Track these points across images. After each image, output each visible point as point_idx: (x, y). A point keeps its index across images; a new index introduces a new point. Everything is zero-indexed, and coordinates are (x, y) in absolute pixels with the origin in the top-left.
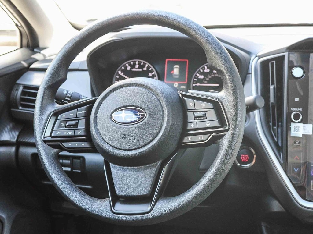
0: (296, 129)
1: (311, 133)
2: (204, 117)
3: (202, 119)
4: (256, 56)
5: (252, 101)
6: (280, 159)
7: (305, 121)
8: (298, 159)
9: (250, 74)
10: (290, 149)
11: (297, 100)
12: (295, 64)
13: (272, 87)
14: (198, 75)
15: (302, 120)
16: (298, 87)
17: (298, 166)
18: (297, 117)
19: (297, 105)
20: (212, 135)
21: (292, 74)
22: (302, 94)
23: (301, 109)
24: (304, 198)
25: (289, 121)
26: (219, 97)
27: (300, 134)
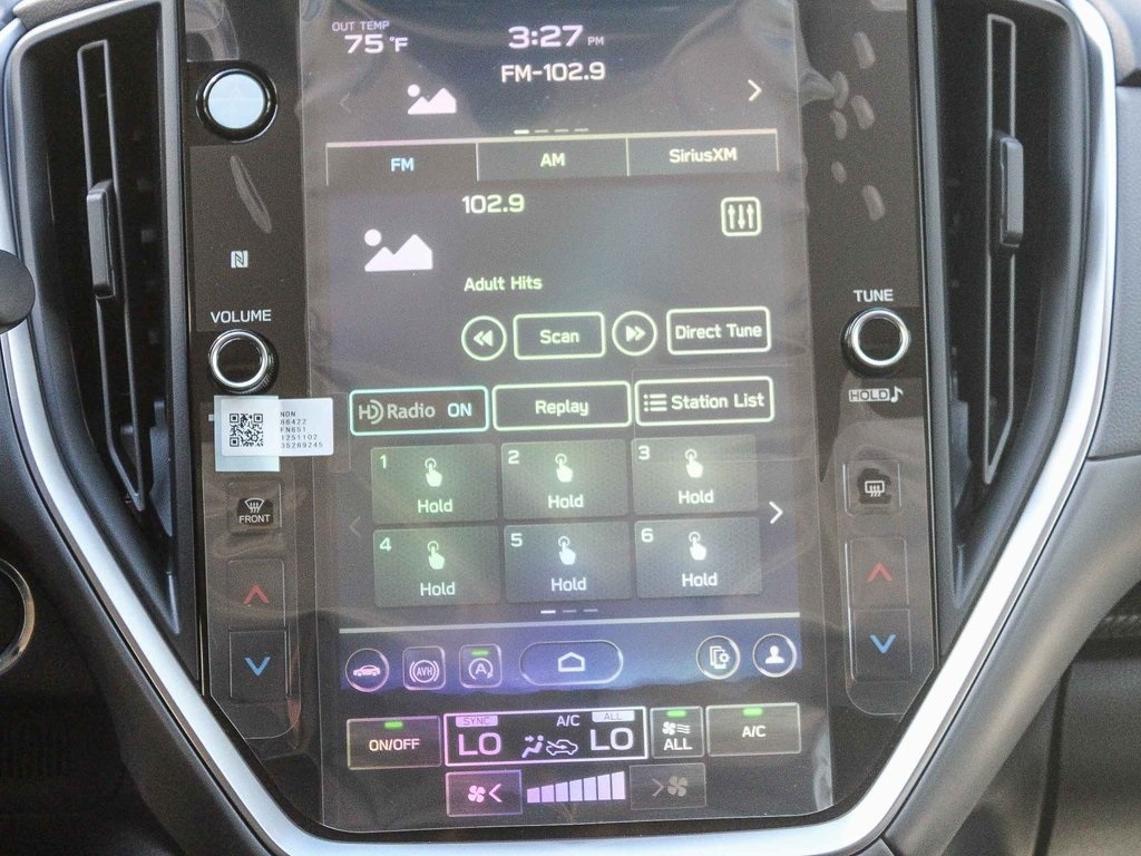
0: (248, 431)
1: (327, 449)
4: (11, 16)
6: (165, 614)
7: (288, 381)
8: (266, 600)
11: (240, 259)
12: (220, 57)
13: (95, 196)
15: (273, 373)
16: (244, 191)
17: (264, 640)
18: (240, 360)
19: (241, 292)
21: (202, 113)
22: (267, 227)
23: (263, 315)
24: (307, 820)
25: (203, 390)
27: (267, 455)
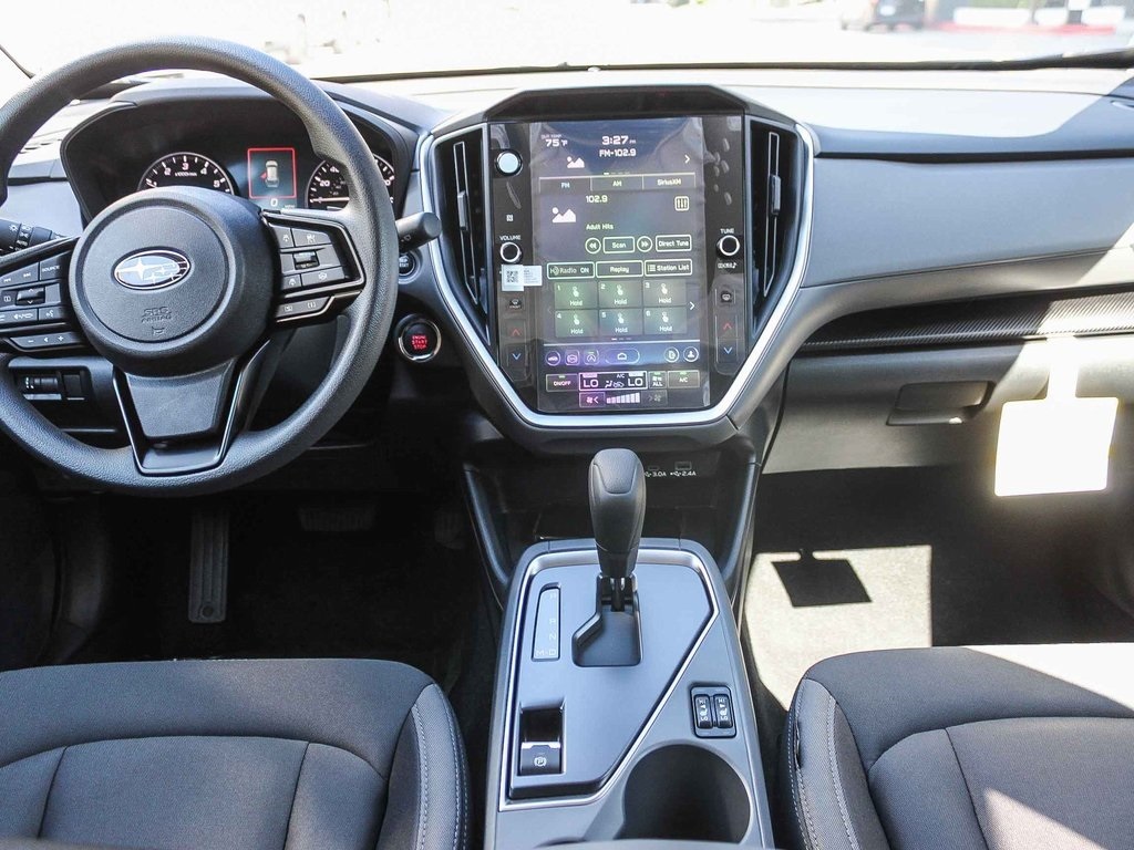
0: (513, 277)
1: (540, 284)
2: (315, 261)
3: (307, 268)
4: (430, 134)
5: (416, 226)
6: (483, 335)
7: (527, 260)
8: (519, 335)
9: (416, 170)
10: (503, 316)
11: (510, 218)
12: (503, 147)
13: (460, 196)
14: (317, 179)
15: (521, 257)
16: (511, 194)
17: (519, 349)
18: (510, 252)
19: (510, 230)
20: (333, 298)
21: (497, 167)
22: (519, 206)
23: (518, 237)
24: (534, 408)
25: (498, 262)
26: (341, 220)
27: (519, 286)
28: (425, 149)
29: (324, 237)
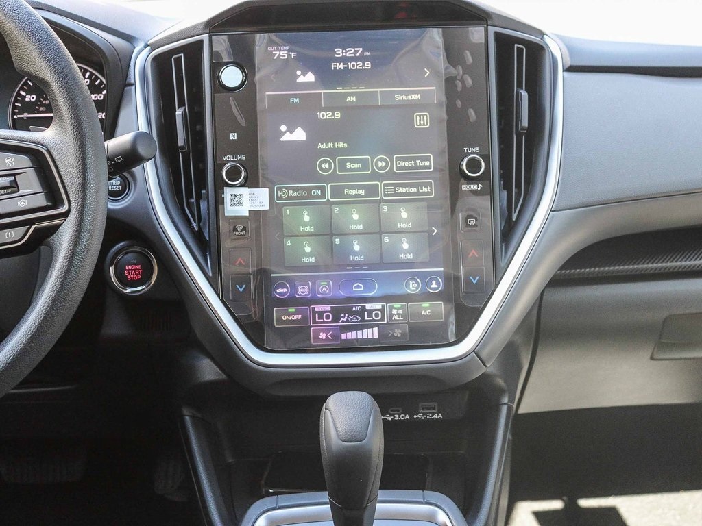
0: (237, 200)
1: (267, 208)
2: (14, 186)
3: (9, 193)
4: (147, 45)
5: (128, 146)
6: (206, 269)
7: (252, 182)
8: (244, 264)
9: (132, 85)
10: (226, 244)
11: (233, 136)
12: (226, 59)
13: (179, 112)
15: (246, 179)
16: (235, 111)
17: (243, 279)
18: (234, 174)
19: (234, 148)
20: (33, 227)
21: (219, 80)
22: (244, 124)
23: (242, 157)
24: (260, 345)
25: (220, 185)
26: (43, 141)
27: (244, 210)
28: (141, 61)
29: (24, 161)
